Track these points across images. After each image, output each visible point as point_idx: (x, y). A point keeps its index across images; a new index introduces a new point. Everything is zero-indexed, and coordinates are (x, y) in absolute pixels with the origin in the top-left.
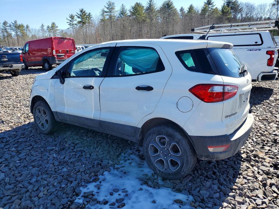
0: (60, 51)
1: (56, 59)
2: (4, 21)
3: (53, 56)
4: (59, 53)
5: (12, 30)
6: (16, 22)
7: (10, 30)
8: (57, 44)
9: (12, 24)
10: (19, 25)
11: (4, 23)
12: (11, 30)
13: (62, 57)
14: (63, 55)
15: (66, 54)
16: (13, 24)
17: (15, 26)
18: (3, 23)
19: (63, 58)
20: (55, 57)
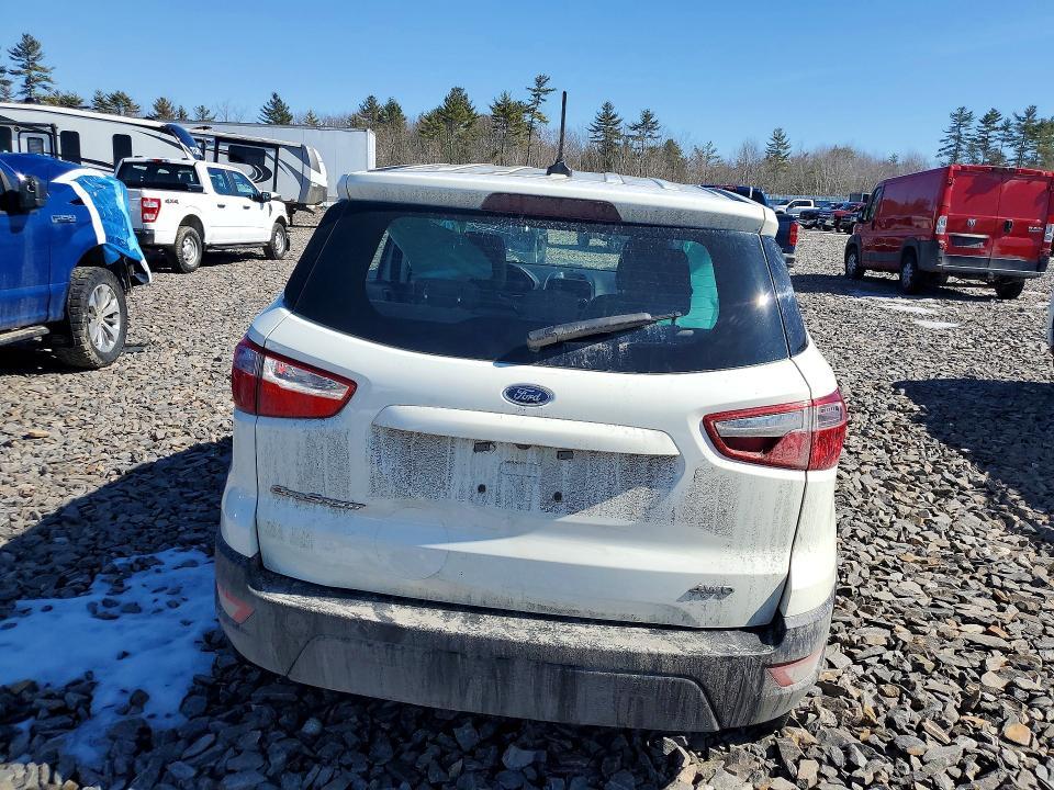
0: (972, 222)
1: (942, 253)
2: (987, 111)
3: (935, 237)
4: (966, 229)
5: (1008, 140)
6: (1031, 112)
7: (999, 142)
8: (966, 192)
9: (1014, 121)
10: (1039, 122)
11: (987, 116)
12: (1005, 143)
13: (975, 246)
14: (981, 240)
15: (995, 234)
16: (1019, 118)
17: (1025, 127)
18: (982, 117)
19: (976, 251)
20: (941, 242)
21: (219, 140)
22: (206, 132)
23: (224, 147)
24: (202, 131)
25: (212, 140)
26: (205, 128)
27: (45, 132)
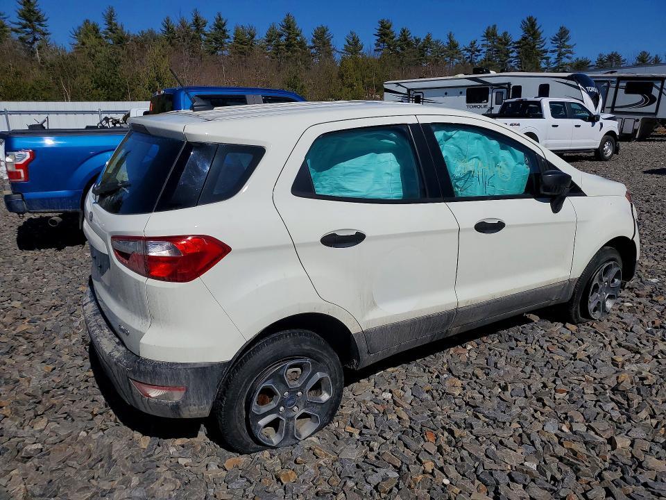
21: (620, 79)
22: (614, 75)
23: (623, 84)
24: (609, 75)
25: (615, 80)
26: (612, 72)
27: (504, 88)
